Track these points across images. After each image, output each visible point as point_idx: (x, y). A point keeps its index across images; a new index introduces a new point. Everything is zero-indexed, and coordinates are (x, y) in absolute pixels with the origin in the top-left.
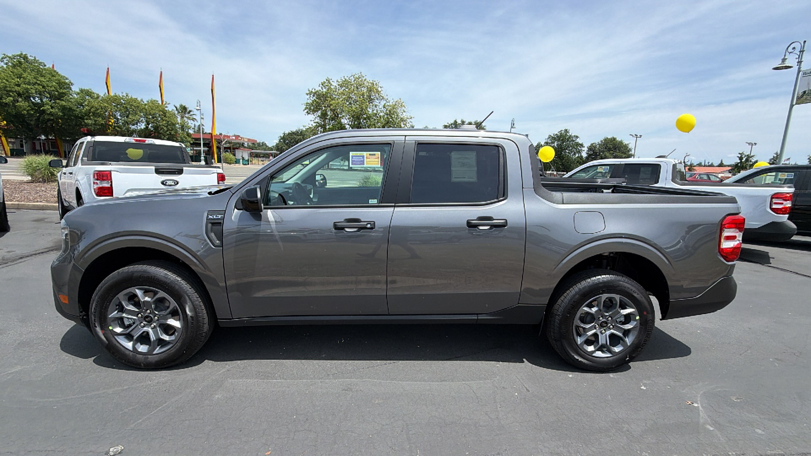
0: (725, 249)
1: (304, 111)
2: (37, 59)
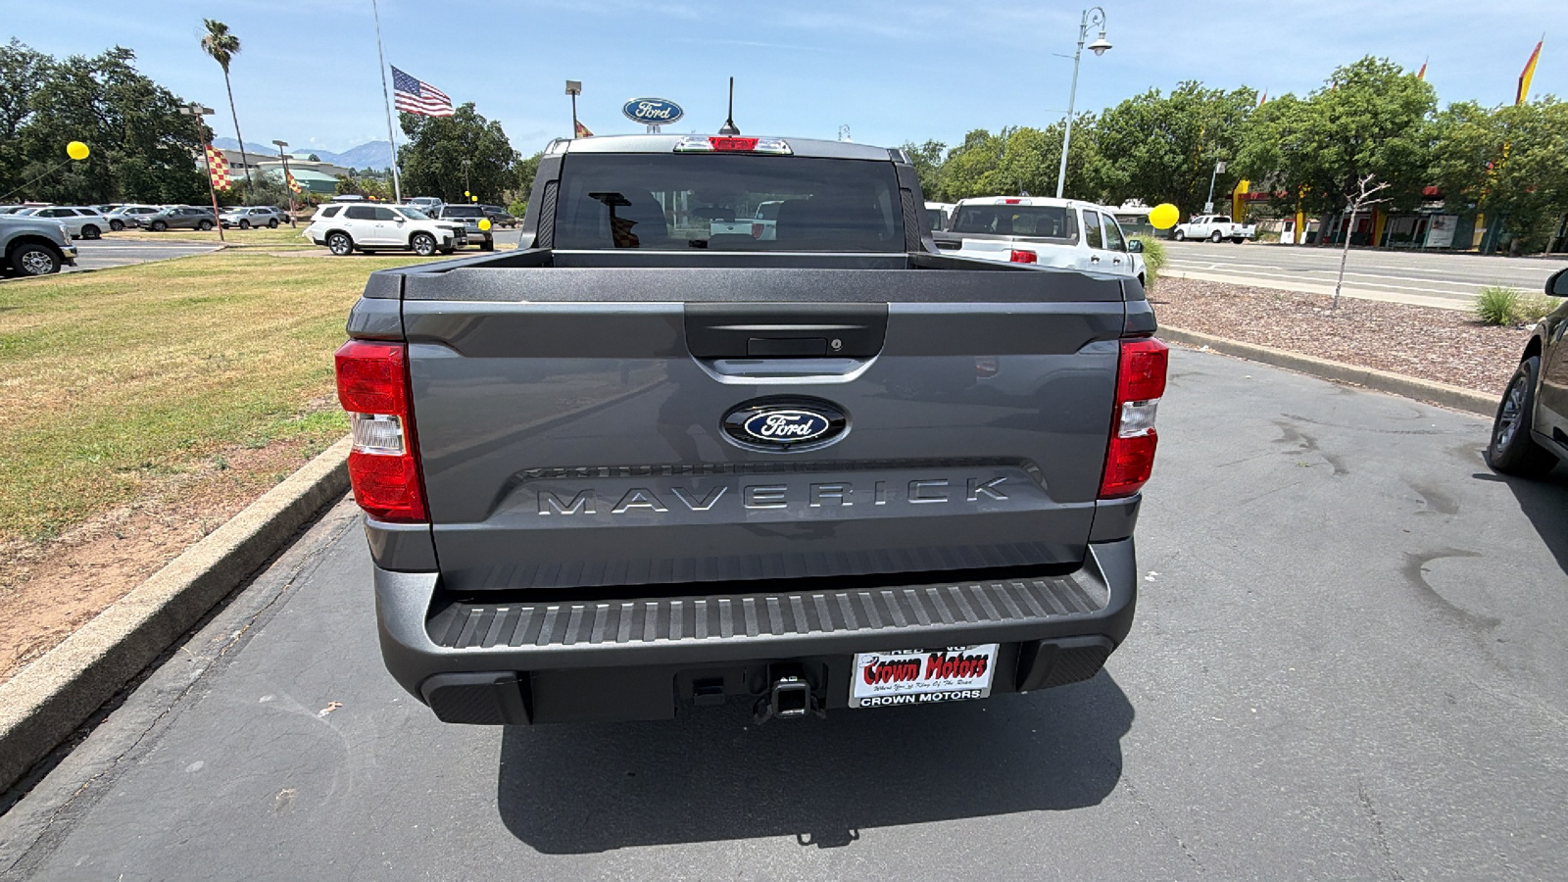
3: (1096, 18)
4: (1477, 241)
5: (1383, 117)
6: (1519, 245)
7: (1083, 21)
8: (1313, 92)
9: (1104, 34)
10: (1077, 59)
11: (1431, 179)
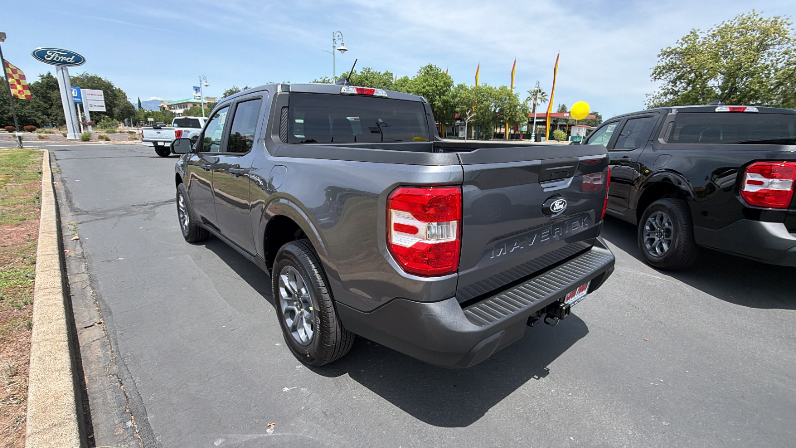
0: (394, 245)
1: (651, 76)
2: (437, 67)
3: (339, 36)
4: (473, 135)
5: (439, 88)
6: (486, 136)
7: (334, 37)
8: (414, 77)
9: (343, 44)
10: (334, 54)
11: (457, 112)
